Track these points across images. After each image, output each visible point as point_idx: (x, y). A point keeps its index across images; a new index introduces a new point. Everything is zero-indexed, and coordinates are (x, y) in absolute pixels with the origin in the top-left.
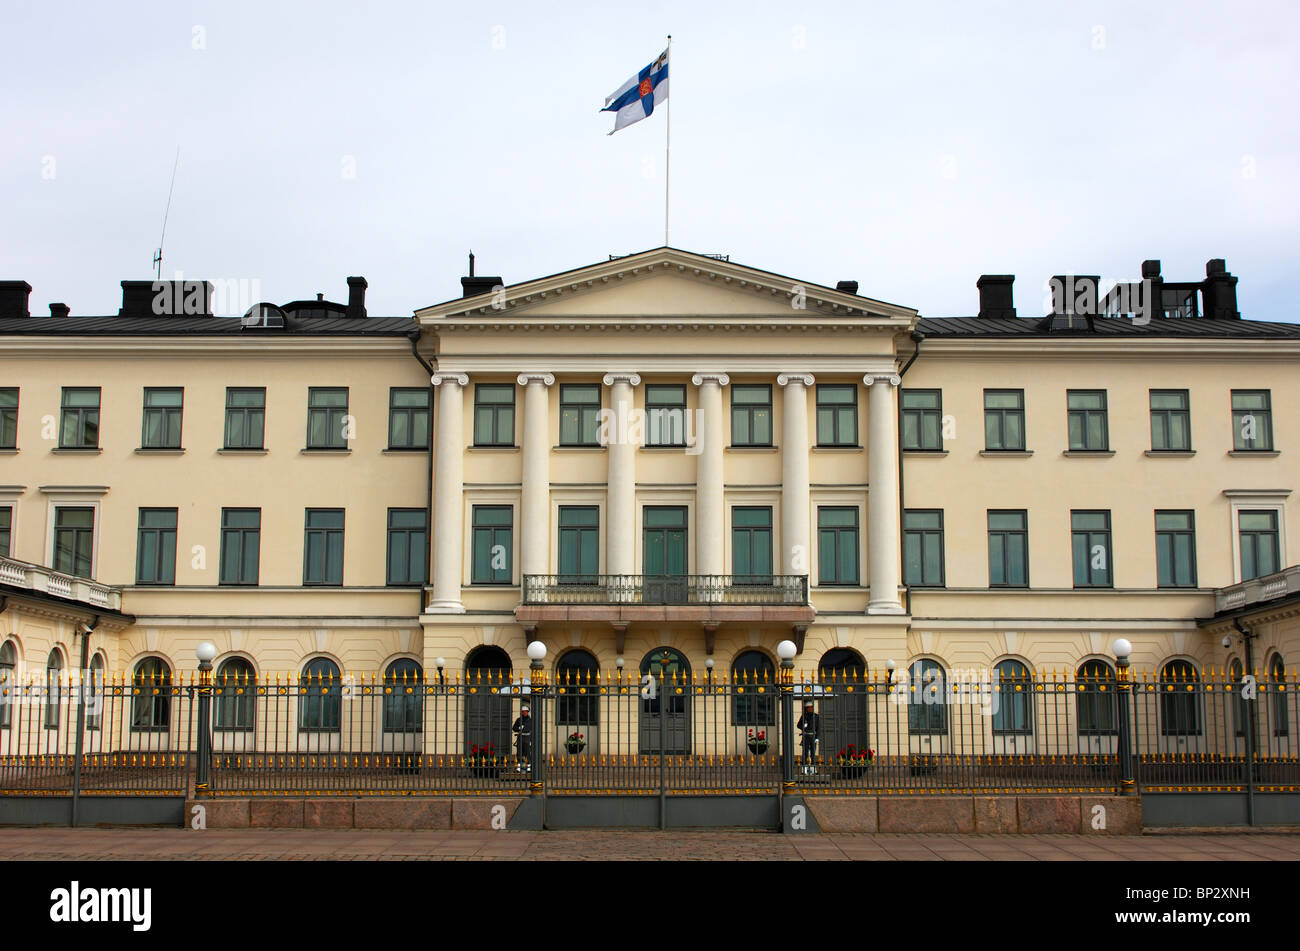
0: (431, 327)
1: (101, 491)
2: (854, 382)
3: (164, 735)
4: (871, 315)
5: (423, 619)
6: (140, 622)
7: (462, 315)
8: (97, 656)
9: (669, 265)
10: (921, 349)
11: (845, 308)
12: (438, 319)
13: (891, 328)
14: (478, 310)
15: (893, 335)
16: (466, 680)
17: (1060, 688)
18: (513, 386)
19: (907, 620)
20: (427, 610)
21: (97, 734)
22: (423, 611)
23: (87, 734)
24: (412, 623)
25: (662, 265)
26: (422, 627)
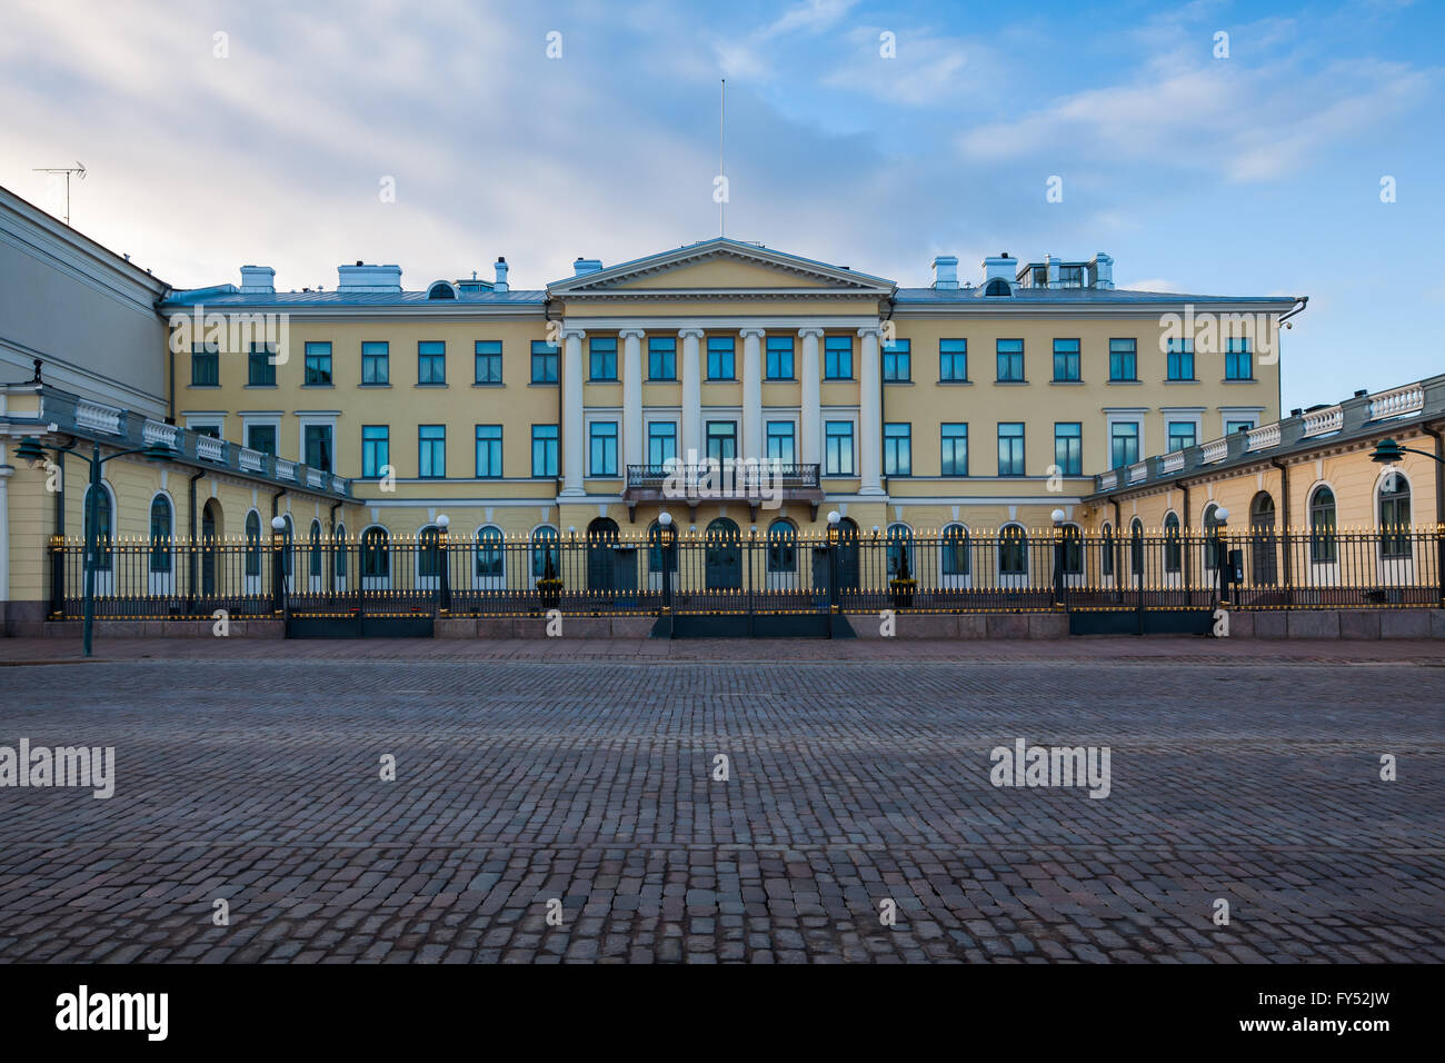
0: (559, 297)
1: (338, 414)
2: (851, 334)
3: (385, 579)
4: (863, 287)
5: (559, 500)
6: (368, 503)
7: (581, 289)
8: (341, 526)
9: (721, 253)
10: (895, 310)
11: (845, 282)
12: (565, 292)
13: (877, 295)
14: (591, 285)
15: (877, 301)
16: (589, 539)
17: (987, 543)
18: (616, 338)
19: (887, 499)
20: (561, 494)
21: (343, 579)
22: (558, 494)
23: (337, 578)
24: (552, 503)
25: (718, 252)
26: (558, 505)
